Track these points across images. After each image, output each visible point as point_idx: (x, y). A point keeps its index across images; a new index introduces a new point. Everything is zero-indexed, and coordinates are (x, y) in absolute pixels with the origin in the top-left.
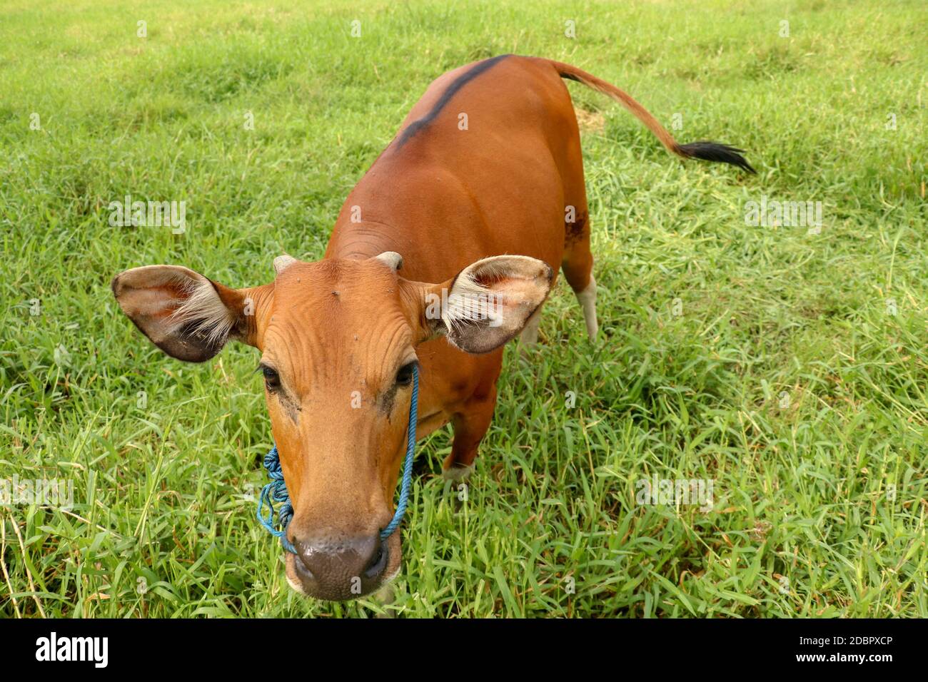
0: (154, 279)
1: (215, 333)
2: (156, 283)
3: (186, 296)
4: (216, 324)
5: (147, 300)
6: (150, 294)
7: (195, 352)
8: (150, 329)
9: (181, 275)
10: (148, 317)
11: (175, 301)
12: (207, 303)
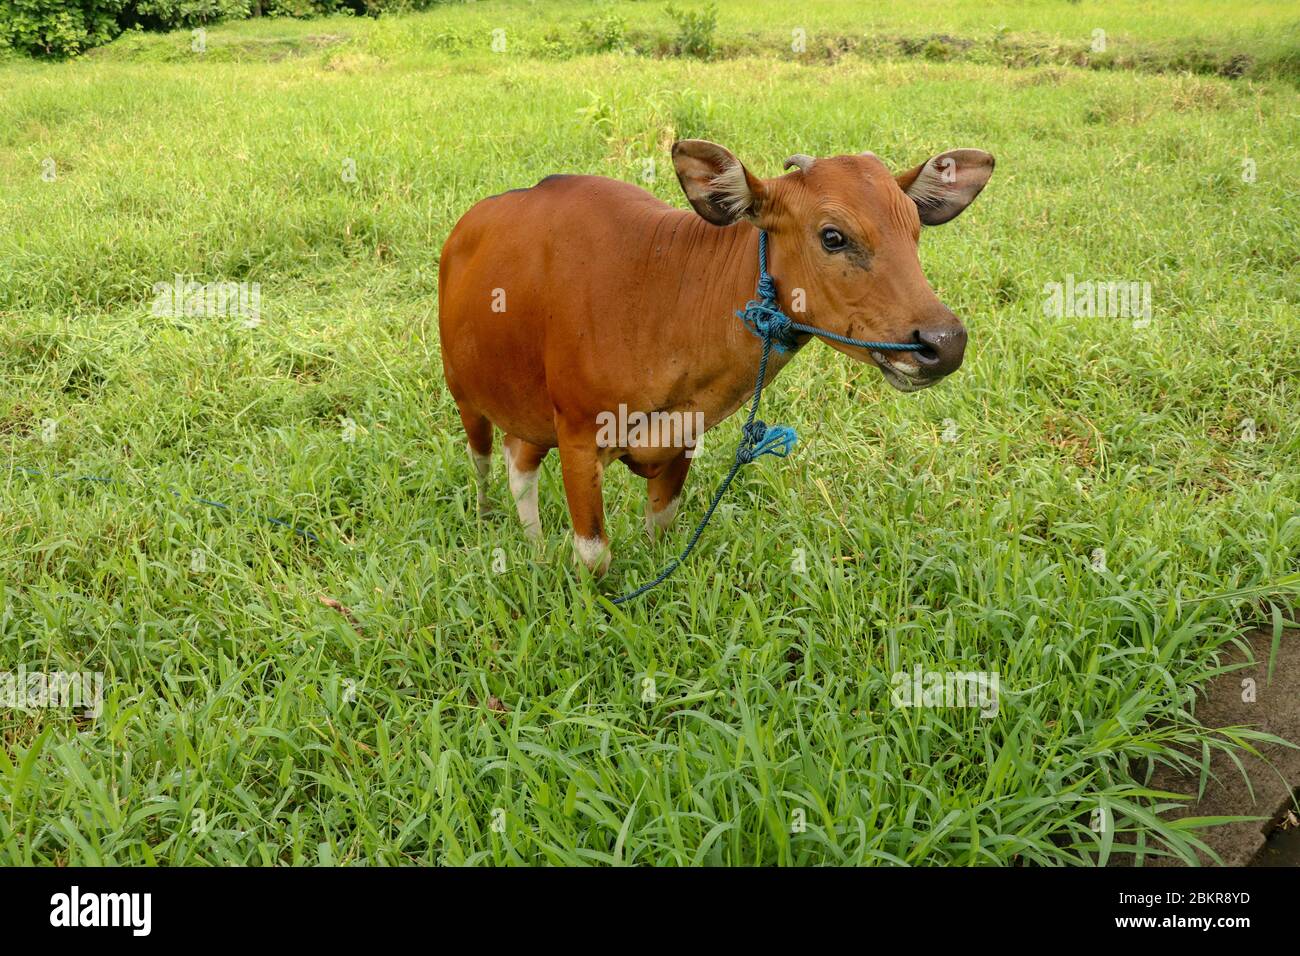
0: (702, 151)
1: (735, 206)
2: (703, 155)
3: (721, 171)
4: (737, 200)
5: (693, 166)
6: (696, 163)
7: (716, 216)
8: (689, 188)
9: (722, 154)
10: (690, 179)
11: (710, 174)
12: (734, 181)
